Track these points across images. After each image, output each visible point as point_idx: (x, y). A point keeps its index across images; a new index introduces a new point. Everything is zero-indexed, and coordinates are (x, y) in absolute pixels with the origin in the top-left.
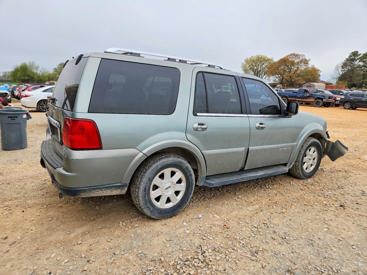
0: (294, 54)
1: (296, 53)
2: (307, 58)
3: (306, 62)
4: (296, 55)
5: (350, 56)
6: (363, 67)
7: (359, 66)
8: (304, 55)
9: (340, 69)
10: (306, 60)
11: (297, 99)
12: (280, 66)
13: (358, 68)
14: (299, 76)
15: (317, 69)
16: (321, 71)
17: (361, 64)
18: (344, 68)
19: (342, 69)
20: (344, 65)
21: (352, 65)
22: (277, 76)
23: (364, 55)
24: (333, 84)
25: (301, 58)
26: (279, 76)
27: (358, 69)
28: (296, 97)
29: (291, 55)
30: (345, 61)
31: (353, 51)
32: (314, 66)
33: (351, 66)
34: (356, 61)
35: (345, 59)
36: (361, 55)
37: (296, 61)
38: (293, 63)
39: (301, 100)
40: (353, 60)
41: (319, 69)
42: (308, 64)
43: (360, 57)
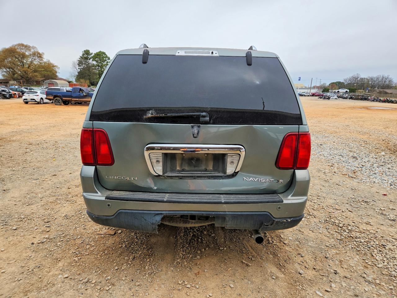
0: (23, 45)
1: (25, 44)
2: (40, 52)
3: (40, 56)
4: (26, 46)
5: (83, 55)
6: (97, 66)
7: (93, 65)
8: (35, 47)
9: (77, 67)
10: (39, 53)
11: (73, 99)
12: (6, 58)
13: (93, 66)
14: (35, 71)
15: (55, 65)
16: (59, 68)
17: (95, 63)
18: (80, 66)
19: (79, 66)
20: (80, 63)
21: (87, 63)
22: (5, 70)
23: (95, 54)
24: (73, 82)
25: (32, 50)
26: (8, 70)
27: (93, 68)
28: (71, 97)
29: (19, 45)
30: (79, 58)
31: (85, 50)
32: (49, 61)
33: (87, 65)
34: (90, 59)
35: (79, 57)
36: (93, 55)
37: (27, 53)
38: (24, 56)
39: (78, 99)
40: (86, 58)
41: (55, 64)
42: (42, 58)
43: (92, 56)
